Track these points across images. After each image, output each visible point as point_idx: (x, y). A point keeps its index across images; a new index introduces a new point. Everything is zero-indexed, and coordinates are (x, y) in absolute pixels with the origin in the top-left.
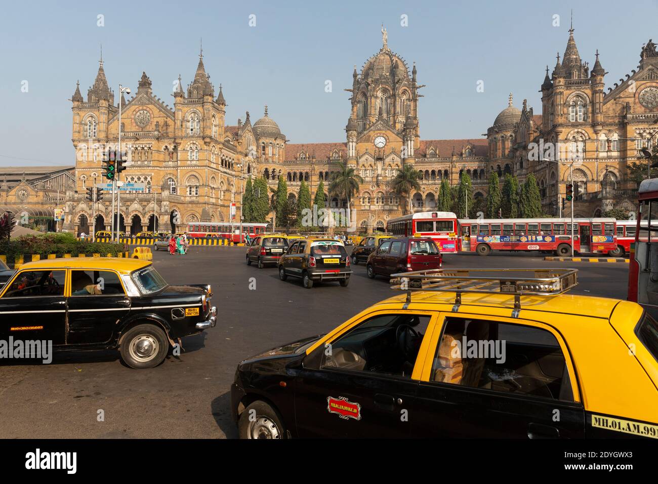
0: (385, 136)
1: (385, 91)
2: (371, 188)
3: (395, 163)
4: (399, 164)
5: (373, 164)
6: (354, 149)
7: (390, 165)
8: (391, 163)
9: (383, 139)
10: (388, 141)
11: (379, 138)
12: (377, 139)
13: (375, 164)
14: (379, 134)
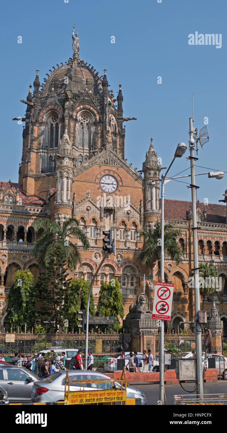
0: (116, 175)
1: (87, 113)
2: (94, 259)
3: (132, 220)
4: (138, 222)
5: (98, 219)
6: (69, 190)
7: (123, 222)
8: (125, 219)
9: (113, 180)
10: (120, 184)
11: (107, 177)
12: (104, 179)
13: (101, 218)
14: (107, 172)
